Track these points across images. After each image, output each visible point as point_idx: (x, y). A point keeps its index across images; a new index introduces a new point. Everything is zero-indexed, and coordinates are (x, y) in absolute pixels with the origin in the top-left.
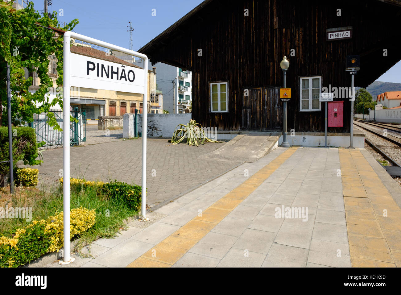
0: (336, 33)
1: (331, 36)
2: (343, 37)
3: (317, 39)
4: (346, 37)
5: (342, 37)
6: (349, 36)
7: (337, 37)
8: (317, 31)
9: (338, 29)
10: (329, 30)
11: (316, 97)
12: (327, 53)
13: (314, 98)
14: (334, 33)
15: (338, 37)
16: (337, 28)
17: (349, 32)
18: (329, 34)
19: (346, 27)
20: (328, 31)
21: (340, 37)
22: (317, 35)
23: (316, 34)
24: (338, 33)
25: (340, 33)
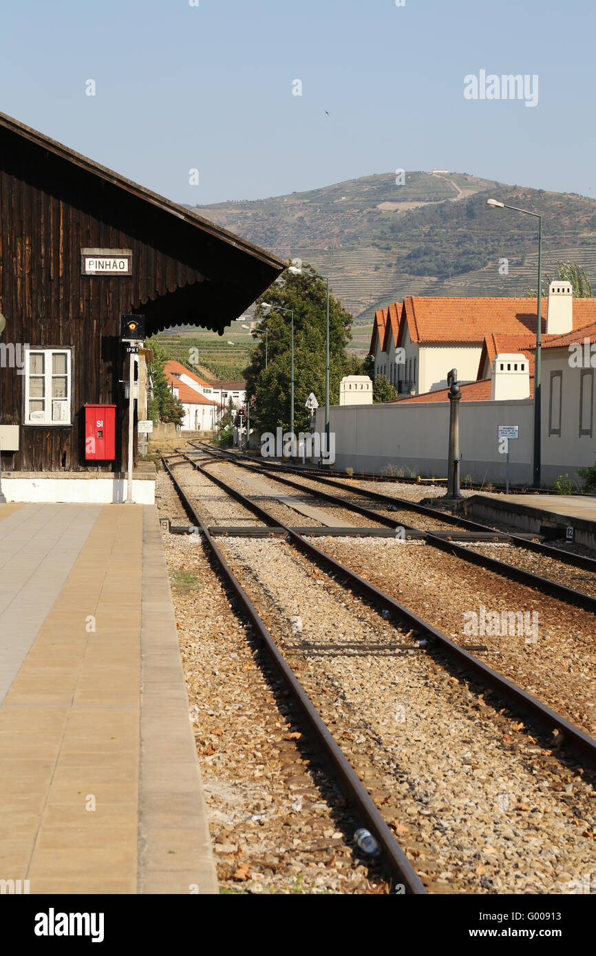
0: (101, 260)
1: (91, 266)
2: (115, 270)
3: (61, 266)
4: (119, 270)
5: (111, 270)
6: (126, 269)
7: (103, 267)
8: (61, 250)
9: (103, 252)
10: (86, 251)
11: (59, 393)
12: (83, 299)
13: (57, 396)
14: (98, 260)
15: (104, 270)
16: (102, 250)
17: (126, 261)
18: (87, 260)
19: (121, 250)
20: (84, 254)
21: (108, 269)
22: (63, 258)
23: (61, 256)
24: (105, 260)
25: (108, 260)
